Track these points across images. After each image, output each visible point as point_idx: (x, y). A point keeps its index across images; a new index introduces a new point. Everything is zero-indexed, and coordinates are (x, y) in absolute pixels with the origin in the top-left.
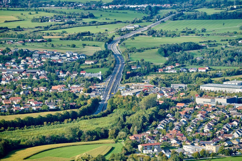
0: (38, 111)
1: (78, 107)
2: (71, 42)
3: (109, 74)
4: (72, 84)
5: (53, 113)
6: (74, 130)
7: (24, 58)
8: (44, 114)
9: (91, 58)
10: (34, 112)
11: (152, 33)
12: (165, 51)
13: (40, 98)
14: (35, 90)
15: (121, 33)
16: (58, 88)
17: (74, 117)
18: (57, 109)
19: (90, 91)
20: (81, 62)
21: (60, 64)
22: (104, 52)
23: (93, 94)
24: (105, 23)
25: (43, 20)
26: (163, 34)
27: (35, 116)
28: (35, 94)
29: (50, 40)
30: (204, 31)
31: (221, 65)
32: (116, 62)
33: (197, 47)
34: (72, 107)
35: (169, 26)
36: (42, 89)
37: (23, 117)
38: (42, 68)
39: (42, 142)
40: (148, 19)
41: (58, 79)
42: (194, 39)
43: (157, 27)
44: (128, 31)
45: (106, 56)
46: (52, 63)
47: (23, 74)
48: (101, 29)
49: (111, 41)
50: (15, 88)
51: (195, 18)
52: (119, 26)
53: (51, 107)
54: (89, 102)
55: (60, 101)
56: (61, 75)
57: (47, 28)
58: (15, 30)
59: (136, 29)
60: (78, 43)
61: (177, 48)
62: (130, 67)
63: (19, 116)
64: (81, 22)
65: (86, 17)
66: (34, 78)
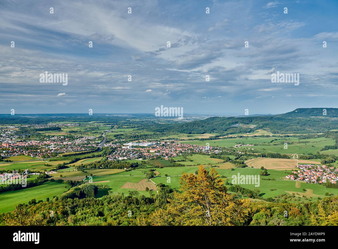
0: (85, 151)
1: (94, 150)
2: (93, 134)
3: (102, 141)
4: (93, 144)
5: (88, 151)
6: (93, 155)
7: (82, 138)
8: (86, 151)
9: (98, 138)
10: (83, 151)
11: (112, 132)
12: (115, 136)
13: (85, 148)
14: (84, 146)
15: (105, 132)
16: (90, 145)
17: (93, 152)
18: (89, 150)
19: (97, 146)
20: (95, 139)
21: (90, 140)
22: (101, 136)
23: (98, 146)
24: (101, 130)
25: (86, 129)
26: (115, 132)
27: (84, 152)
28: (84, 147)
29: (88, 134)
30: (124, 131)
31: (128, 139)
32: (104, 139)
33: (123, 135)
34: (93, 150)
35: (116, 130)
36: (86, 146)
37: (81, 152)
38: (86, 141)
39: (85, 158)
40: (111, 129)
41: (90, 143)
42: (122, 133)
43: (113, 130)
44: (106, 131)
45: (101, 137)
46: (88, 139)
47: (81, 142)
48: (100, 131)
49: (102, 134)
50: (79, 145)
51: (122, 128)
52: (104, 130)
53: (88, 150)
54: (97, 148)
55: (90, 148)
56: (90, 142)
57: (87, 131)
58: (79, 131)
59: (108, 131)
60: (95, 134)
61: (118, 135)
62: (107, 140)
63: (79, 152)
64: (95, 130)
65: (97, 128)
66: (84, 143)
